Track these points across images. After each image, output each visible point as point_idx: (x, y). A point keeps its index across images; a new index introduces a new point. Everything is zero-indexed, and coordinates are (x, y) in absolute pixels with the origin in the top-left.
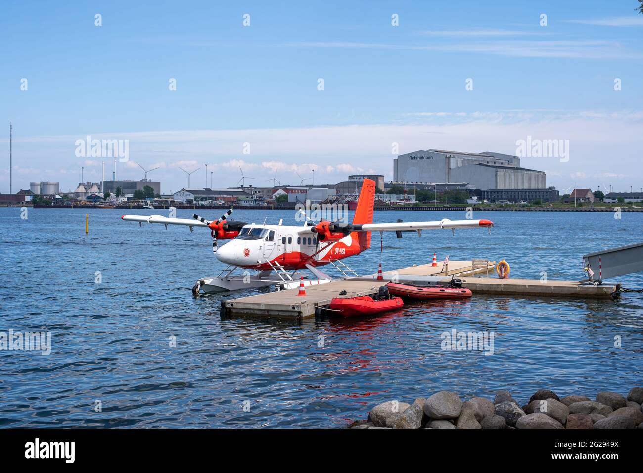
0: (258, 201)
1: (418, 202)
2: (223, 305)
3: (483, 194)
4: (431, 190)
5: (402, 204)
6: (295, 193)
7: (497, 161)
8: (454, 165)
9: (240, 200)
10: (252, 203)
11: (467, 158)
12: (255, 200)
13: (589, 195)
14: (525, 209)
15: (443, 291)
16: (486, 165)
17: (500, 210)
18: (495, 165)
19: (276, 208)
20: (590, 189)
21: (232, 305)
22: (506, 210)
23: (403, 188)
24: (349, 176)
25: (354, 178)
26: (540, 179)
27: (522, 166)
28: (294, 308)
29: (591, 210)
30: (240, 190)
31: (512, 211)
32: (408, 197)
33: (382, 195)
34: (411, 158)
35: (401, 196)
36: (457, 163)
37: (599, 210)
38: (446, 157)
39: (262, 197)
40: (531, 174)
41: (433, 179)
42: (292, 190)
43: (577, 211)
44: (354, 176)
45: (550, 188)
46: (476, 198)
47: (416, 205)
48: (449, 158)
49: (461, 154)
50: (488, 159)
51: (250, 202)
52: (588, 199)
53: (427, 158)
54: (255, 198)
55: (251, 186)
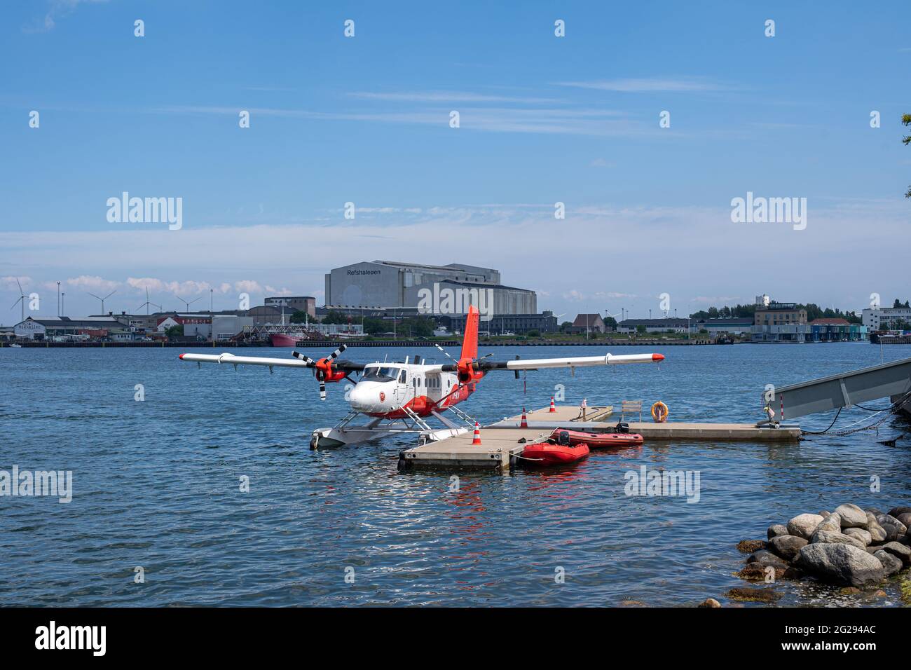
0: (138, 334)
1: (367, 334)
2: (402, 456)
3: (452, 322)
4: (381, 317)
5: (346, 338)
6: (190, 322)
7: (470, 276)
8: (411, 281)
9: (112, 334)
10: (130, 339)
11: (427, 273)
12: (134, 333)
13: (598, 323)
14: (519, 343)
15: (616, 437)
16: (455, 283)
17: (485, 345)
18: (467, 282)
19: (167, 345)
20: (598, 315)
21: (414, 456)
22: (494, 344)
23: (343, 315)
24: (266, 299)
25: (272, 302)
26: (529, 301)
27: (502, 283)
28: (492, 456)
29: (609, 343)
30: (111, 319)
31: (502, 345)
32: (353, 328)
33: (317, 325)
34: (349, 272)
35: (344, 327)
36: (414, 280)
37: (620, 343)
38: (399, 272)
39: (143, 330)
40: (516, 295)
41: (381, 302)
42: (186, 319)
43: (590, 345)
44: (272, 298)
45: (545, 313)
46: (445, 328)
47: (367, 339)
48: (403, 272)
49: (420, 267)
50: (457, 274)
51: (127, 336)
52: (598, 328)
53: (373, 273)
54: (134, 331)
55: (124, 313)
